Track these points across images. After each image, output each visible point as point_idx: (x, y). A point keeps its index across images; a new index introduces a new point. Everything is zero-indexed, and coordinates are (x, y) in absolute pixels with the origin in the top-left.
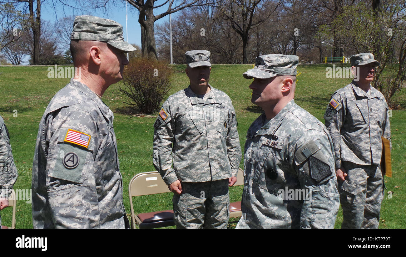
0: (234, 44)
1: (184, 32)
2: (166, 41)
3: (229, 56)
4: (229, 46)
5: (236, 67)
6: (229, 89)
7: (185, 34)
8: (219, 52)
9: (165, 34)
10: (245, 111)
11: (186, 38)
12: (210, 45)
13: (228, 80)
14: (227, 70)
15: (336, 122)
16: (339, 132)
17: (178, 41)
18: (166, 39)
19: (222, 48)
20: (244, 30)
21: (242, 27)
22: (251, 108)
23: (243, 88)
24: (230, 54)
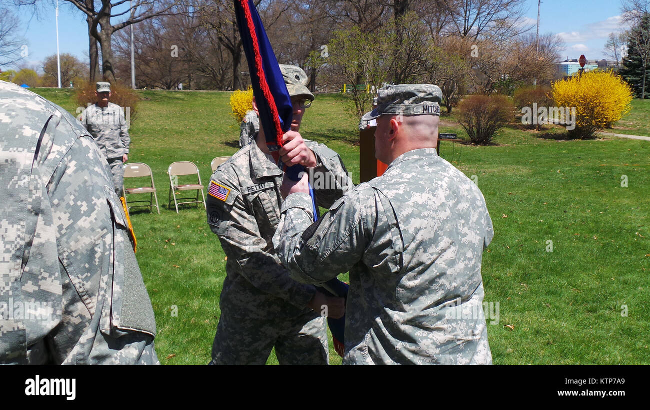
0: (227, 60)
1: (150, 39)
2: (121, 52)
3: (219, 78)
4: (219, 62)
5: (220, 94)
6: (208, 122)
7: (152, 41)
8: (203, 71)
9: (119, 41)
10: (223, 146)
11: (153, 48)
12: (191, 60)
13: (207, 111)
14: (208, 98)
15: (246, 130)
16: (248, 135)
17: (140, 51)
18: (121, 48)
19: (208, 64)
20: (235, 44)
21: (232, 41)
22: (231, 142)
23: (226, 120)
24: (220, 74)
